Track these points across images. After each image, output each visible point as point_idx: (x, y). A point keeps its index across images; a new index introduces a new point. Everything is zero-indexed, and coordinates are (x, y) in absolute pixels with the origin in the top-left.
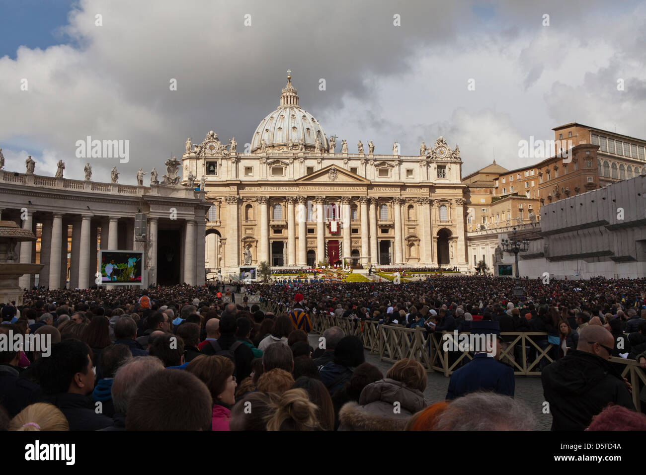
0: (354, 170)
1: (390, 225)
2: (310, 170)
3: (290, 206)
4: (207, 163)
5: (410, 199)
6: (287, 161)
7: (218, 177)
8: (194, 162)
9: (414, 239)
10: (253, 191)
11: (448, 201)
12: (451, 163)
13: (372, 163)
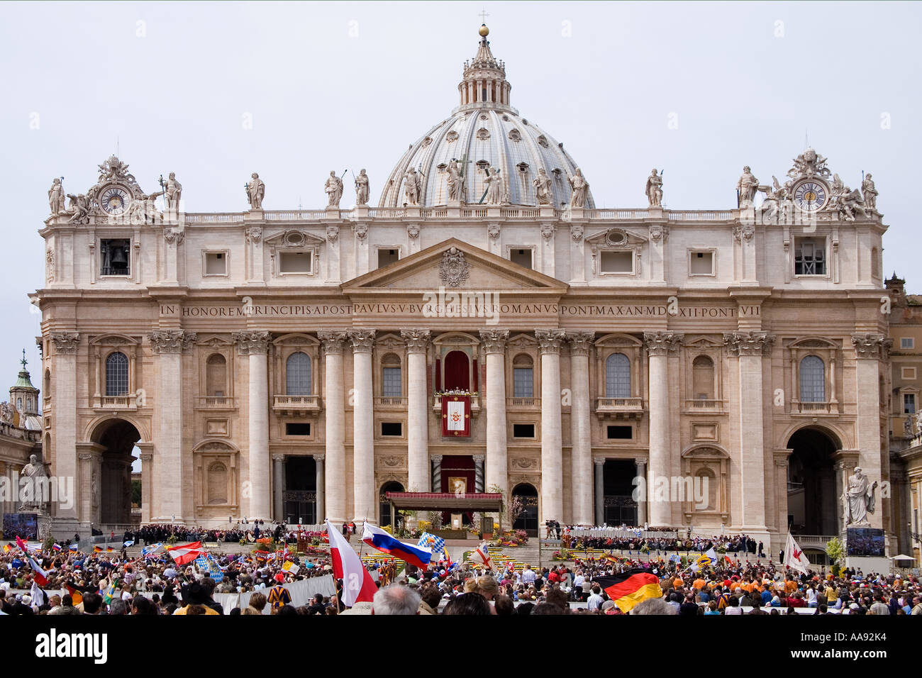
0: (522, 256)
1: (632, 416)
2: (387, 256)
3: (331, 361)
4: (104, 242)
5: (702, 339)
6: (322, 234)
7: (131, 280)
8: (67, 243)
9: (709, 456)
10: (227, 317)
11: (828, 345)
12: (840, 228)
13: (577, 234)
